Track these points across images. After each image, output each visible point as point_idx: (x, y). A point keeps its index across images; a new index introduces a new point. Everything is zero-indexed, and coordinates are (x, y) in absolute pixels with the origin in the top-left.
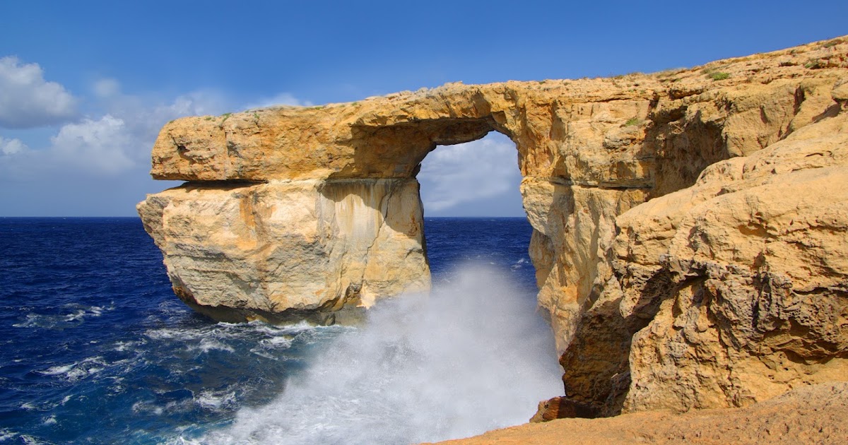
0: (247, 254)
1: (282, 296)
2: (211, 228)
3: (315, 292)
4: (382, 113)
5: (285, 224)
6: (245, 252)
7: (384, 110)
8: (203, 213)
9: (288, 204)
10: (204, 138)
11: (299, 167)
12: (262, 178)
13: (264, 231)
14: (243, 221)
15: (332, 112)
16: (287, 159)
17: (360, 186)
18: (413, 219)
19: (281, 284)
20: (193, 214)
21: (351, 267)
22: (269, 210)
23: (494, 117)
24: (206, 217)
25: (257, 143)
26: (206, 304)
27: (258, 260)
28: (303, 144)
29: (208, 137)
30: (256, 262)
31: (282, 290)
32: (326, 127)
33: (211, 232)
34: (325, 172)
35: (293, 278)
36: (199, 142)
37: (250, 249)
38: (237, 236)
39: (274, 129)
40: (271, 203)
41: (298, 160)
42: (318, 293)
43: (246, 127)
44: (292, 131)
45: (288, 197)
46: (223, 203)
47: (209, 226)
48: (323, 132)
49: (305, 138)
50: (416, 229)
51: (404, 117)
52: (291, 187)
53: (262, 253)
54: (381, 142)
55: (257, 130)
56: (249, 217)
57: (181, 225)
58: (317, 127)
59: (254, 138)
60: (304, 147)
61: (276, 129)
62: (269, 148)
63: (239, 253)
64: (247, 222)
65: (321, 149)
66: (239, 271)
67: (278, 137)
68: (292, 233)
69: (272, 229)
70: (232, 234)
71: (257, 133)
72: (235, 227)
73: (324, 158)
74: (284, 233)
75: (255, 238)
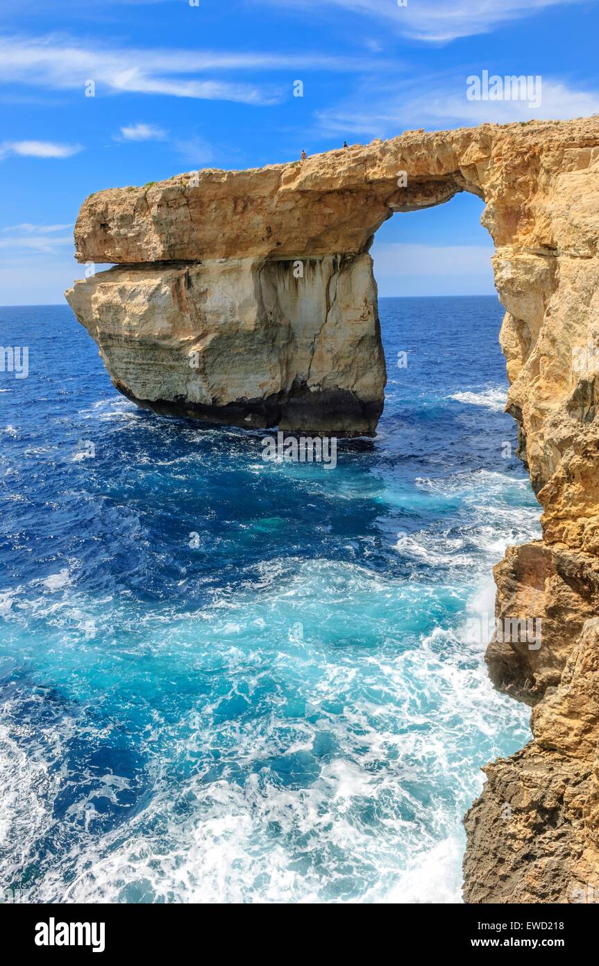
0: (182, 345)
1: (223, 389)
3: (258, 384)
4: (327, 173)
5: (222, 310)
6: (183, 342)
7: (329, 170)
8: (133, 300)
10: (127, 212)
11: (235, 246)
12: (194, 258)
13: (201, 319)
14: (177, 308)
15: (269, 175)
16: (221, 235)
18: (366, 301)
19: (221, 377)
20: (122, 301)
21: (296, 357)
22: (203, 294)
23: (463, 172)
24: (136, 305)
25: (186, 217)
26: (145, 398)
28: (238, 217)
29: (132, 212)
31: (223, 383)
32: (262, 195)
34: (264, 249)
35: (236, 370)
36: (122, 218)
37: (188, 338)
38: (170, 325)
39: (204, 200)
40: (206, 286)
41: (233, 236)
42: (261, 386)
43: (172, 197)
44: (224, 201)
45: (223, 279)
46: (153, 288)
47: (141, 314)
48: (259, 201)
49: (240, 209)
50: (369, 313)
51: (353, 178)
52: (227, 268)
53: (199, 343)
54: (328, 210)
55: (184, 201)
56: (184, 303)
57: (111, 314)
58: (252, 194)
59: (182, 210)
60: (239, 220)
61: (205, 200)
62: (199, 222)
63: (175, 344)
64: (181, 309)
65: (257, 221)
66: (176, 363)
67: (209, 209)
68: (230, 320)
69: (209, 317)
70: (166, 322)
71: (184, 205)
72: (168, 315)
73: (262, 232)
74: (222, 320)
75: (191, 326)
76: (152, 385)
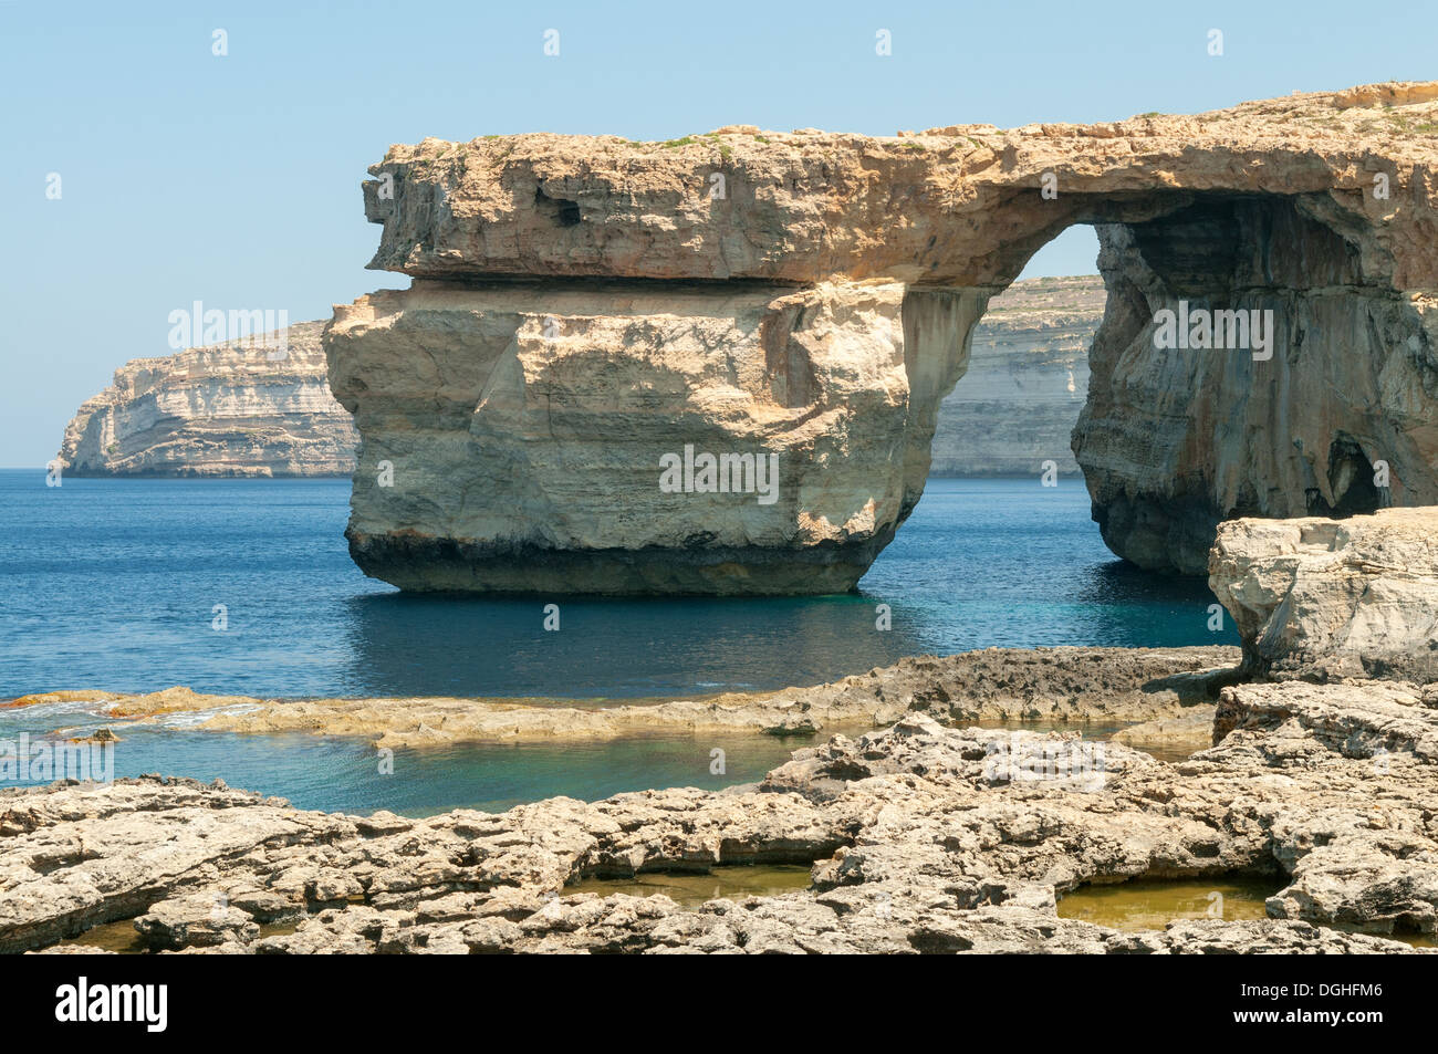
0: (769, 430)
2: (696, 379)
4: (1087, 169)
5: (859, 370)
6: (767, 426)
7: (1088, 165)
8: (669, 347)
9: (857, 331)
10: (663, 187)
12: (805, 278)
13: (814, 384)
14: (762, 364)
15: (953, 156)
16: (857, 243)
17: (933, 299)
20: (635, 348)
22: (825, 342)
24: (679, 355)
25: (819, 206)
27: (799, 441)
28: (891, 216)
29: (679, 187)
30: (791, 446)
32: (941, 185)
33: (693, 386)
34: (916, 272)
36: (649, 197)
37: (780, 419)
38: (746, 395)
39: (850, 183)
40: (825, 329)
43: (804, 175)
44: (879, 189)
45: (858, 317)
47: (693, 372)
48: (932, 194)
49: (897, 205)
51: (1135, 179)
52: (865, 298)
53: (805, 427)
54: (1015, 218)
55: (821, 182)
56: (776, 356)
57: (588, 373)
59: (816, 197)
60: (892, 220)
61: (853, 184)
63: (753, 429)
64: (769, 366)
65: (920, 225)
67: (854, 200)
68: (869, 386)
69: (831, 380)
71: (822, 189)
73: (920, 244)
74: (856, 387)
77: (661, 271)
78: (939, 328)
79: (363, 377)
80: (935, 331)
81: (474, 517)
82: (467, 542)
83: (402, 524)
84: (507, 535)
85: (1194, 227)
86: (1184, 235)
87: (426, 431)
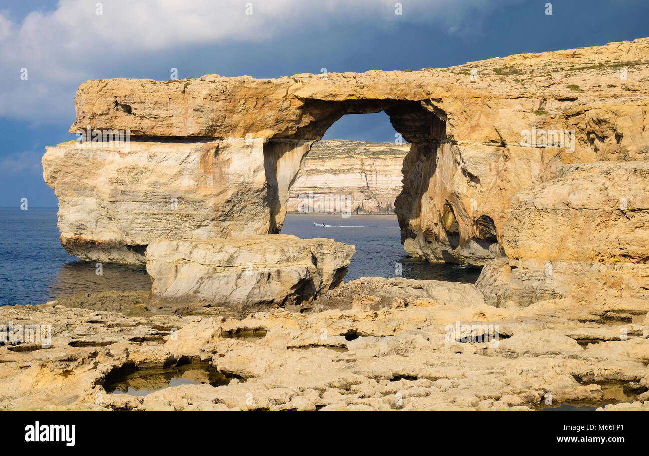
0: (205, 198)
2: (173, 177)
3: (253, 229)
4: (336, 91)
5: (241, 173)
6: (205, 196)
8: (164, 164)
9: (243, 157)
10: (163, 100)
11: (249, 128)
12: (220, 136)
13: (224, 179)
14: (202, 171)
16: (243, 122)
17: (286, 145)
19: (230, 222)
20: (152, 164)
22: (227, 162)
24: (166, 167)
25: (223, 108)
27: (218, 202)
28: (257, 111)
30: (214, 204)
32: (278, 98)
35: (241, 218)
36: (156, 103)
38: (196, 183)
40: (229, 156)
41: (251, 123)
43: (215, 95)
44: (250, 99)
45: (243, 152)
46: (184, 156)
47: (171, 174)
48: (275, 102)
49: (259, 106)
52: (245, 144)
55: (223, 97)
56: (208, 168)
57: (133, 174)
58: (270, 97)
59: (220, 103)
60: (257, 112)
61: (238, 98)
62: (232, 112)
63: (198, 197)
64: (205, 171)
65: (270, 114)
66: (195, 212)
67: (239, 104)
68: (247, 180)
69: (231, 177)
70: (191, 181)
71: (223, 100)
72: (194, 176)
73: (271, 122)
74: (241, 180)
75: (212, 184)
76: (161, 232)
77: (161, 133)
78: (289, 157)
79: (55, 175)
80: (287, 158)
81: (102, 231)
82: (99, 241)
83: (76, 234)
84: (113, 239)
85: (413, 115)
86: (409, 118)
87: (82, 197)
